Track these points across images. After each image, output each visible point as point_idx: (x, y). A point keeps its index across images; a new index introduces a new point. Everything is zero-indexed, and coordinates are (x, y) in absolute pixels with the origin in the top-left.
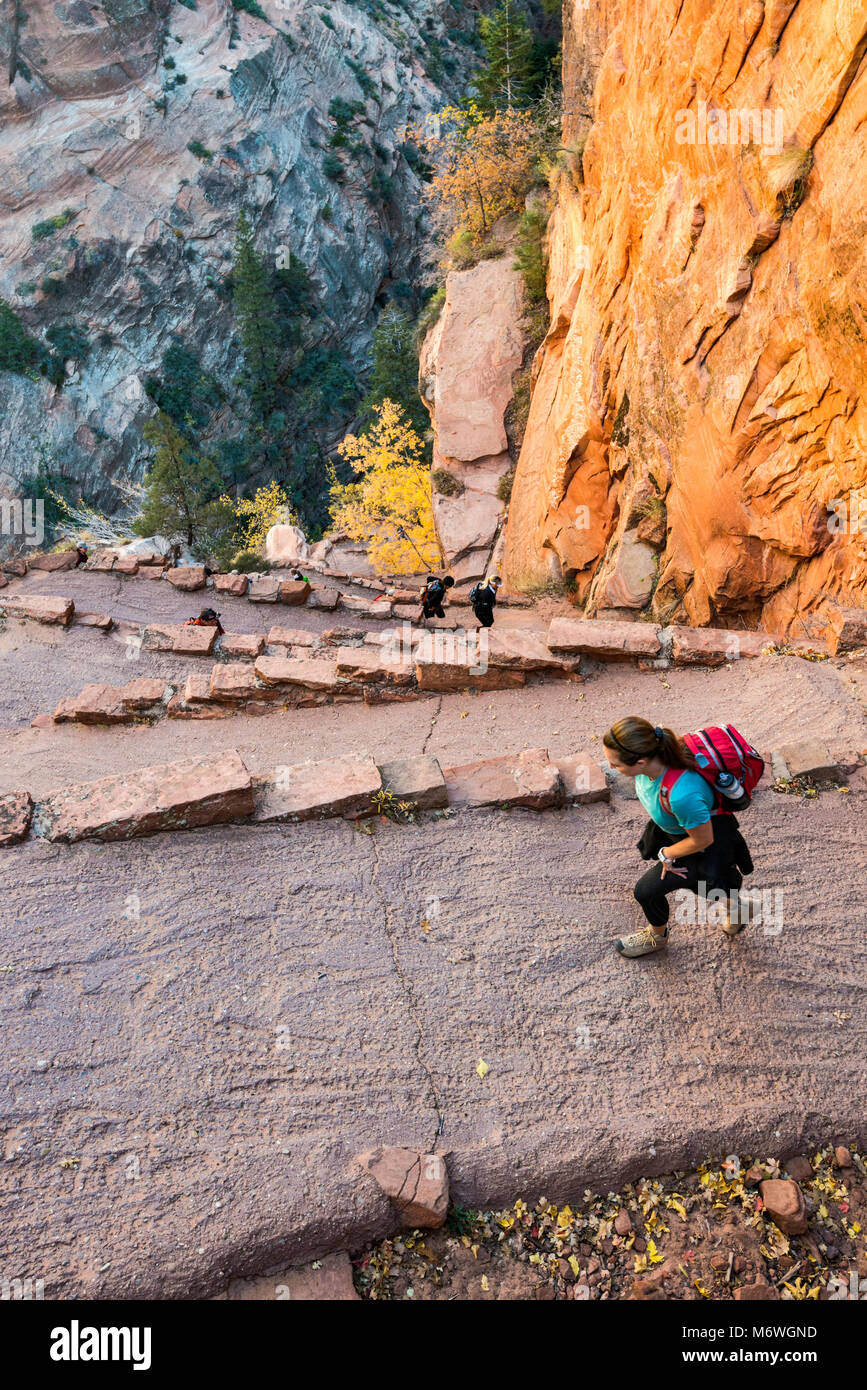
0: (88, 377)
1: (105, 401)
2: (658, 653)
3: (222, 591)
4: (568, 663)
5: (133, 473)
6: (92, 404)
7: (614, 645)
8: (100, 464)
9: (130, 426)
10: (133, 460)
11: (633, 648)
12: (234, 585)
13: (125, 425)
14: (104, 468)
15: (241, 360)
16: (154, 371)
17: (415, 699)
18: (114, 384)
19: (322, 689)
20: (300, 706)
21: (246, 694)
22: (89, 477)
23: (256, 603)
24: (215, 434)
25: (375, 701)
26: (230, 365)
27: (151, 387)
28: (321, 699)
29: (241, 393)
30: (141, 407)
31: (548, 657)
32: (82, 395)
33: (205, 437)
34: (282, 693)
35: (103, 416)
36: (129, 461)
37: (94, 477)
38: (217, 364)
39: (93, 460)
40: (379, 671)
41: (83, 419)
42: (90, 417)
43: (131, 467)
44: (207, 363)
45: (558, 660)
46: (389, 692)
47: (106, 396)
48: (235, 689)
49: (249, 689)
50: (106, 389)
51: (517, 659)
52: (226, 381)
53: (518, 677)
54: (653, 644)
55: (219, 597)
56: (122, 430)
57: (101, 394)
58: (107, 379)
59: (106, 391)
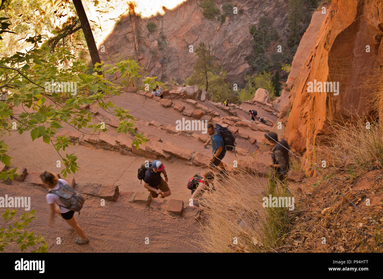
0: (232, 24)
1: (236, 33)
2: (190, 159)
3: (175, 109)
4: (167, 156)
5: (239, 59)
6: (231, 33)
7: (178, 154)
8: (228, 54)
9: (242, 43)
10: (240, 55)
11: (183, 157)
12: (179, 108)
13: (240, 42)
14: (229, 56)
15: (288, 25)
16: (255, 25)
17: (132, 156)
18: (240, 27)
19: (112, 146)
20: (107, 149)
21: (96, 142)
22: (223, 58)
23: (184, 115)
24: (271, 51)
25: (123, 153)
26: (283, 26)
27: (252, 31)
28: (112, 149)
29: (284, 38)
30: (247, 37)
31: (162, 153)
32: (228, 30)
33: (267, 51)
34: (103, 144)
35: (233, 38)
36: (238, 55)
37: (225, 59)
38: (278, 25)
39: (226, 52)
40: (124, 145)
41: (226, 38)
42: (229, 37)
43: (239, 57)
44: (275, 24)
45: (164, 154)
46: (126, 152)
47: (236, 31)
48: (93, 140)
49: (96, 141)
50: (237, 28)
51: (154, 151)
52: (280, 32)
53: (155, 157)
54: (189, 156)
55: (174, 111)
56: (239, 44)
57: (235, 30)
58: (238, 25)
59: (237, 29)
